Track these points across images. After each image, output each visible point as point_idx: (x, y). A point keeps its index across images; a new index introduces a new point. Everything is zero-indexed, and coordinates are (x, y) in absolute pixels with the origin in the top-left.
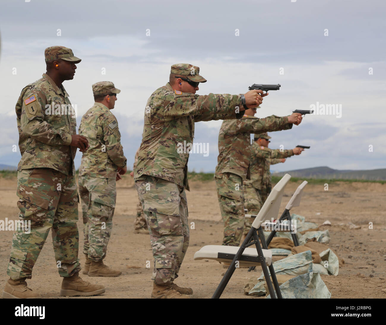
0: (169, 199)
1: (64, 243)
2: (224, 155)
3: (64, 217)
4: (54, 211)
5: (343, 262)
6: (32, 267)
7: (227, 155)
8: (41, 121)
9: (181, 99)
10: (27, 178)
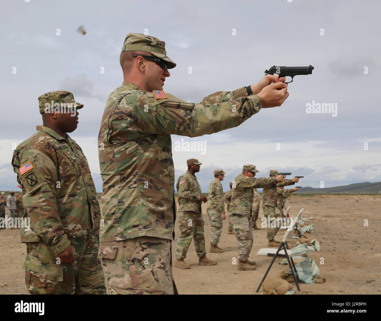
0: (244, 224)
1: (199, 243)
2: (265, 197)
3: (198, 231)
4: (194, 229)
5: (321, 242)
6: (186, 253)
7: (266, 197)
8: (187, 191)
9: (249, 180)
10: (182, 215)
